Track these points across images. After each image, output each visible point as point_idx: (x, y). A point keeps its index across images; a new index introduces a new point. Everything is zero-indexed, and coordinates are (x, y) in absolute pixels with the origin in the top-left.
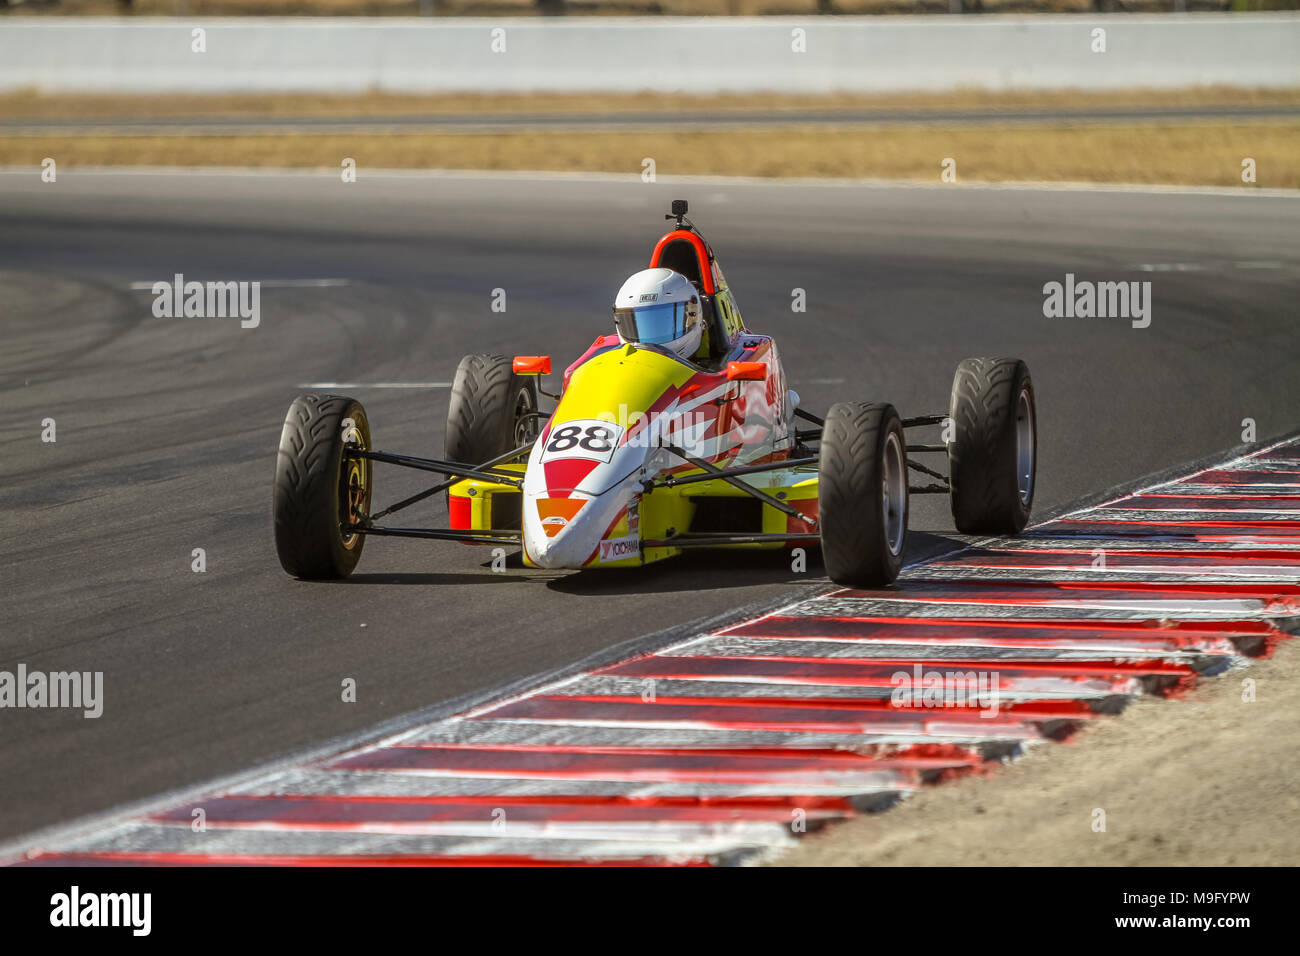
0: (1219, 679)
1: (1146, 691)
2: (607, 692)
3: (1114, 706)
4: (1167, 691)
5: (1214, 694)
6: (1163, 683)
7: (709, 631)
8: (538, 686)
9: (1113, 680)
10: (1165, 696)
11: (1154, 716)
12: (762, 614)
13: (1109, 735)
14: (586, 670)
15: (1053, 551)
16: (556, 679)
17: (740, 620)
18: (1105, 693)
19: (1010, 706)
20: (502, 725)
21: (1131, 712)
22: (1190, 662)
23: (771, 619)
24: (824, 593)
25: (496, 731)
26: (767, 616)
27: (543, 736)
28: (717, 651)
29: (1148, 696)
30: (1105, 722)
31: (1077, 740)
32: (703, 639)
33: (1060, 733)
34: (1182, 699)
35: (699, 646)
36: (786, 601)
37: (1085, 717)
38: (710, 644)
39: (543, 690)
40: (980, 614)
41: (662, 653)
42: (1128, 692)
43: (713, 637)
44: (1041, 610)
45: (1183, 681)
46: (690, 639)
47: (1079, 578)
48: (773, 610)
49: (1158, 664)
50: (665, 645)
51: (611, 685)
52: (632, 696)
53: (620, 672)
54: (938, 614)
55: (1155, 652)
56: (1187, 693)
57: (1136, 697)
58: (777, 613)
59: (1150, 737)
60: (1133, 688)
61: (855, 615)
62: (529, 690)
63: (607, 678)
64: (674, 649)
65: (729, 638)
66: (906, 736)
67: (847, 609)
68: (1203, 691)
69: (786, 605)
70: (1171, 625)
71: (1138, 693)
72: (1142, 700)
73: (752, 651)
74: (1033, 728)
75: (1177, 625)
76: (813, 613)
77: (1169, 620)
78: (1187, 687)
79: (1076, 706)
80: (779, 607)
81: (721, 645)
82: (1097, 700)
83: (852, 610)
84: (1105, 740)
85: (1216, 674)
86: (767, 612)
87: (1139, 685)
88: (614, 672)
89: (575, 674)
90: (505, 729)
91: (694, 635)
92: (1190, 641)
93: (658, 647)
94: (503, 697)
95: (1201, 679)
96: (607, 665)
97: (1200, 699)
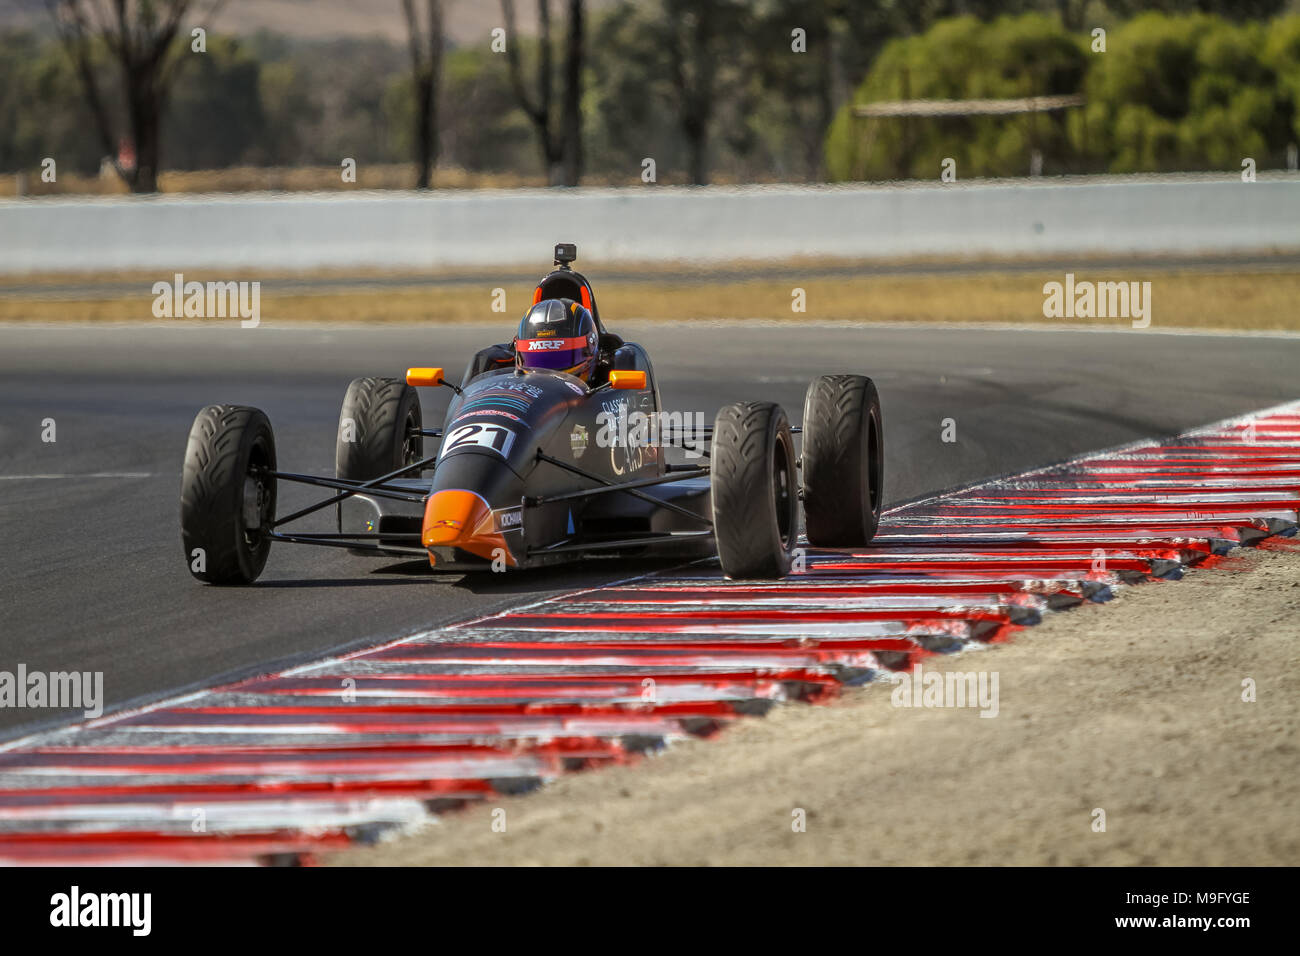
0: (864, 689)
1: (790, 696)
2: (231, 705)
3: (760, 708)
4: (811, 698)
5: (859, 700)
6: (805, 689)
7: (336, 655)
8: (159, 701)
9: (756, 687)
10: (810, 702)
11: (799, 717)
12: (390, 642)
13: (754, 732)
14: (210, 687)
15: (687, 589)
16: (178, 695)
17: (366, 646)
18: (748, 697)
19: (651, 709)
20: (122, 733)
21: (776, 715)
22: (834, 672)
23: (400, 646)
24: (453, 624)
25: (116, 737)
26: (395, 644)
27: (166, 740)
28: (345, 672)
29: (792, 702)
30: (749, 722)
31: (722, 737)
32: (330, 663)
33: (705, 731)
34: (827, 705)
35: (326, 668)
36: (414, 631)
37: (729, 718)
38: (338, 667)
39: (165, 704)
40: (614, 638)
41: (287, 674)
42: (771, 697)
43: (341, 661)
45: (827, 689)
46: (316, 662)
47: (714, 608)
48: (401, 638)
49: (800, 674)
50: (291, 667)
51: (236, 700)
52: (258, 708)
53: (246, 690)
54: (571, 639)
55: (796, 663)
56: (832, 700)
57: (780, 702)
58: (406, 641)
59: (797, 735)
60: (777, 694)
61: (486, 641)
62: (149, 704)
63: (230, 694)
64: (301, 671)
65: (356, 662)
66: (546, 733)
67: (478, 637)
68: (847, 698)
69: (415, 634)
70: (811, 644)
71: (782, 698)
72: (786, 705)
73: (380, 672)
74: (676, 725)
75: (817, 644)
76: (442, 640)
77: (810, 639)
78: (830, 694)
79: (720, 707)
80: (407, 636)
81: (348, 667)
82: (740, 702)
83: (483, 638)
84: (747, 737)
85: (860, 684)
86: (395, 640)
87: (782, 690)
88: (239, 689)
89: (197, 690)
90: (126, 736)
91: (321, 659)
92: (833, 656)
93: (283, 669)
94: (122, 710)
95: (844, 689)
96: (231, 683)
97: (844, 705)
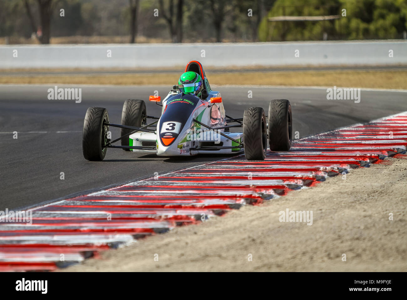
0: (270, 201)
1: (247, 203)
2: (72, 204)
3: (238, 207)
4: (254, 203)
5: (268, 204)
6: (252, 201)
7: (105, 189)
8: (50, 203)
9: (236, 200)
10: (253, 205)
11: (250, 210)
12: (122, 185)
13: (236, 214)
14: (65, 199)
15: (215, 169)
16: (56, 201)
17: (114, 187)
18: (234, 203)
19: (203, 207)
21: (242, 209)
22: (261, 196)
23: (125, 187)
24: (142, 180)
25: (37, 214)
26: (123, 186)
27: (52, 215)
28: (108, 195)
29: (248, 205)
30: (234, 211)
31: (225, 216)
32: (103, 192)
33: (220, 214)
34: (259, 206)
35: (102, 193)
36: (129, 182)
37: (228, 210)
38: (105, 193)
39: (51, 204)
40: (193, 185)
41: (90, 195)
42: (241, 203)
43: (106, 191)
44: (212, 184)
45: (258, 201)
46: (99, 191)
47: (223, 175)
48: (125, 184)
49: (250, 196)
50: (91, 193)
51: (74, 203)
52: (80, 205)
53: (77, 200)
54: (179, 185)
55: (249, 193)
56: (260, 204)
57: (244, 205)
58: (127, 185)
59: (249, 215)
60: (243, 202)
61: (152, 185)
62: (47, 204)
63: (72, 201)
64: (94, 194)
65: (111, 191)
66: (171, 214)
67: (149, 184)
68: (265, 204)
69: (130, 183)
70: (254, 187)
71: (245, 204)
72: (246, 206)
73: (119, 195)
74: (211, 212)
75: (256, 187)
76: (138, 185)
77: (253, 185)
78: (260, 202)
79: (225, 206)
80: (127, 183)
81: (109, 193)
82: (231, 205)
84: (234, 216)
85: (269, 199)
86: (124, 185)
87: (245, 201)
88: (75, 200)
89: (61, 200)
90: (39, 214)
91: (100, 190)
92: (260, 191)
93: (88, 194)
94: (38, 206)
95: (264, 201)
96: (72, 198)
97: (264, 206)
